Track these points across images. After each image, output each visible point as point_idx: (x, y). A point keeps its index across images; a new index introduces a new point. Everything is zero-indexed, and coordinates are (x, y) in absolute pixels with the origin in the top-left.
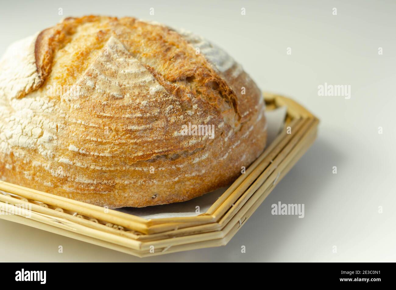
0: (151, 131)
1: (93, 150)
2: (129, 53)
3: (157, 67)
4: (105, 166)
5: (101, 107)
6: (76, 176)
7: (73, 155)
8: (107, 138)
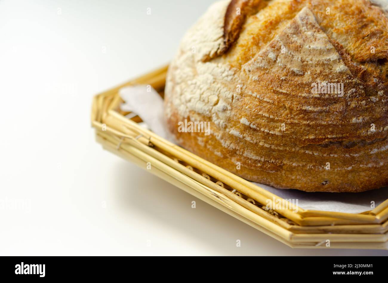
0: (327, 114)
1: (264, 126)
2: (319, 27)
3: (347, 44)
4: (274, 144)
5: (278, 82)
6: (244, 150)
7: (244, 129)
8: (280, 116)
